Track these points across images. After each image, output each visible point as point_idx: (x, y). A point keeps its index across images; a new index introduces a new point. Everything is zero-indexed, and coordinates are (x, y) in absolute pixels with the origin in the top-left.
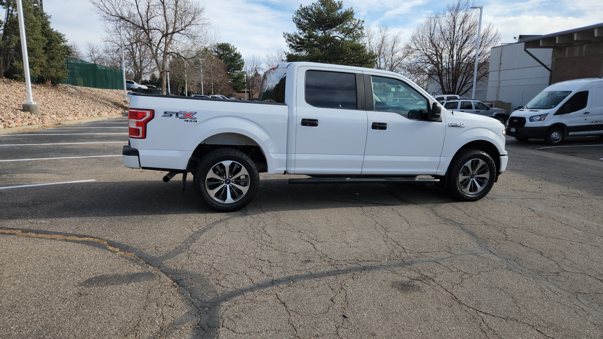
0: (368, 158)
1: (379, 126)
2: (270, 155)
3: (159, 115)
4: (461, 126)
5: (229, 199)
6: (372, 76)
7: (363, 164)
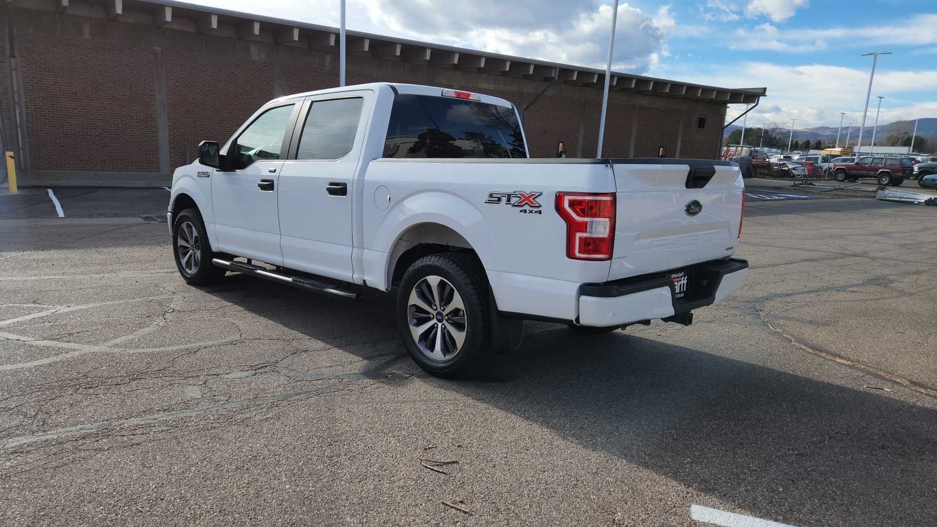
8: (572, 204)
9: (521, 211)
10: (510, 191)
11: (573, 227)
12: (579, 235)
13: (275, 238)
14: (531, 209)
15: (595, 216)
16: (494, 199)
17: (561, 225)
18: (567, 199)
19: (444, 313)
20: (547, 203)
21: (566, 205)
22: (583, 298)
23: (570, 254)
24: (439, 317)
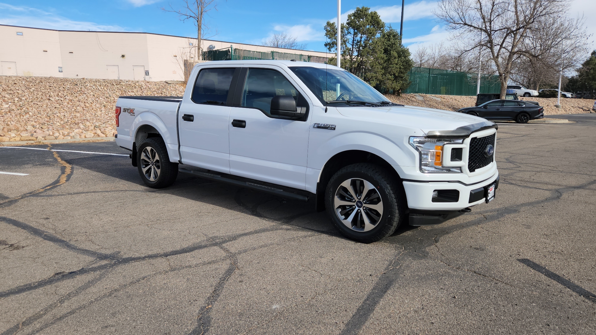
0: (234, 158)
1: (239, 124)
2: (168, 145)
3: (122, 110)
4: (329, 128)
5: (152, 179)
6: (250, 68)
7: (230, 164)
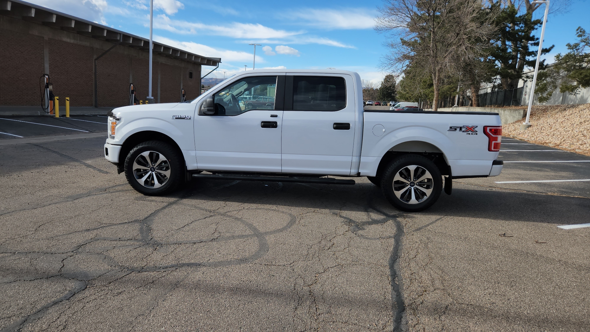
8: (490, 130)
9: (467, 134)
10: (462, 126)
11: (491, 139)
12: (493, 142)
13: (278, 156)
14: (472, 133)
15: (498, 135)
16: (453, 129)
17: (487, 139)
18: (488, 129)
19: (415, 182)
20: (480, 130)
21: (488, 131)
22: (494, 166)
23: (490, 149)
24: (412, 184)
